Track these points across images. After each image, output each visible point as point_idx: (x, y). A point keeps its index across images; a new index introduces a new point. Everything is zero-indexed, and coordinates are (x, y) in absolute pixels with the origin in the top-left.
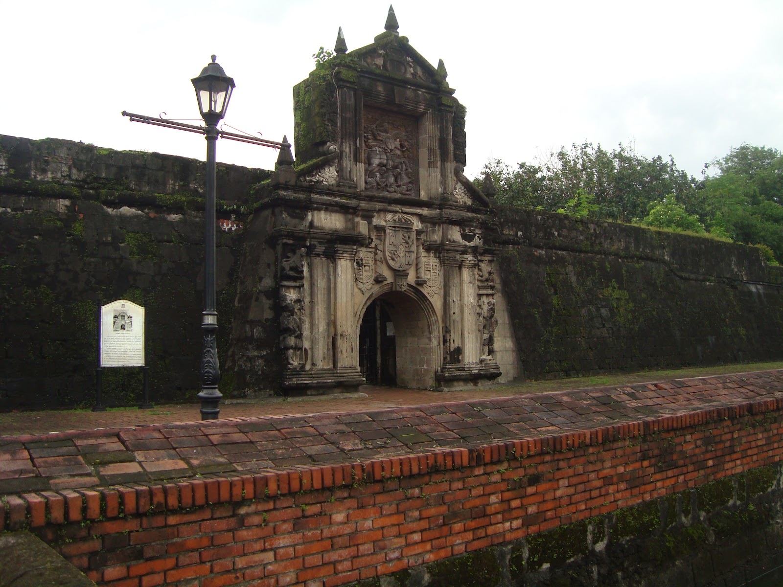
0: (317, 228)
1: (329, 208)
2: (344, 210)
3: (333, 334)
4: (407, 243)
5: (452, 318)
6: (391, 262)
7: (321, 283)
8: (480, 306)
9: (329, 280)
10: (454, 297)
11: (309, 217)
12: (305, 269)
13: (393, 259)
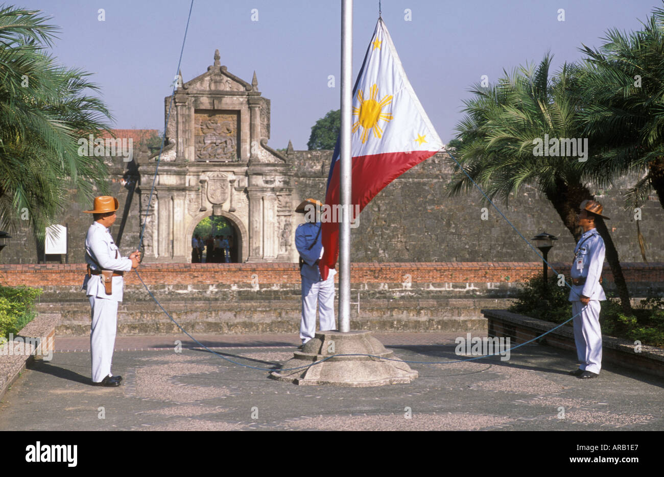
0: (162, 185)
1: (168, 172)
2: (178, 173)
3: (171, 238)
4: (222, 188)
5: (255, 230)
6: (211, 200)
7: (164, 213)
8: (279, 222)
9: (169, 211)
10: (257, 218)
11: (157, 179)
12: (156, 206)
13: (213, 198)
